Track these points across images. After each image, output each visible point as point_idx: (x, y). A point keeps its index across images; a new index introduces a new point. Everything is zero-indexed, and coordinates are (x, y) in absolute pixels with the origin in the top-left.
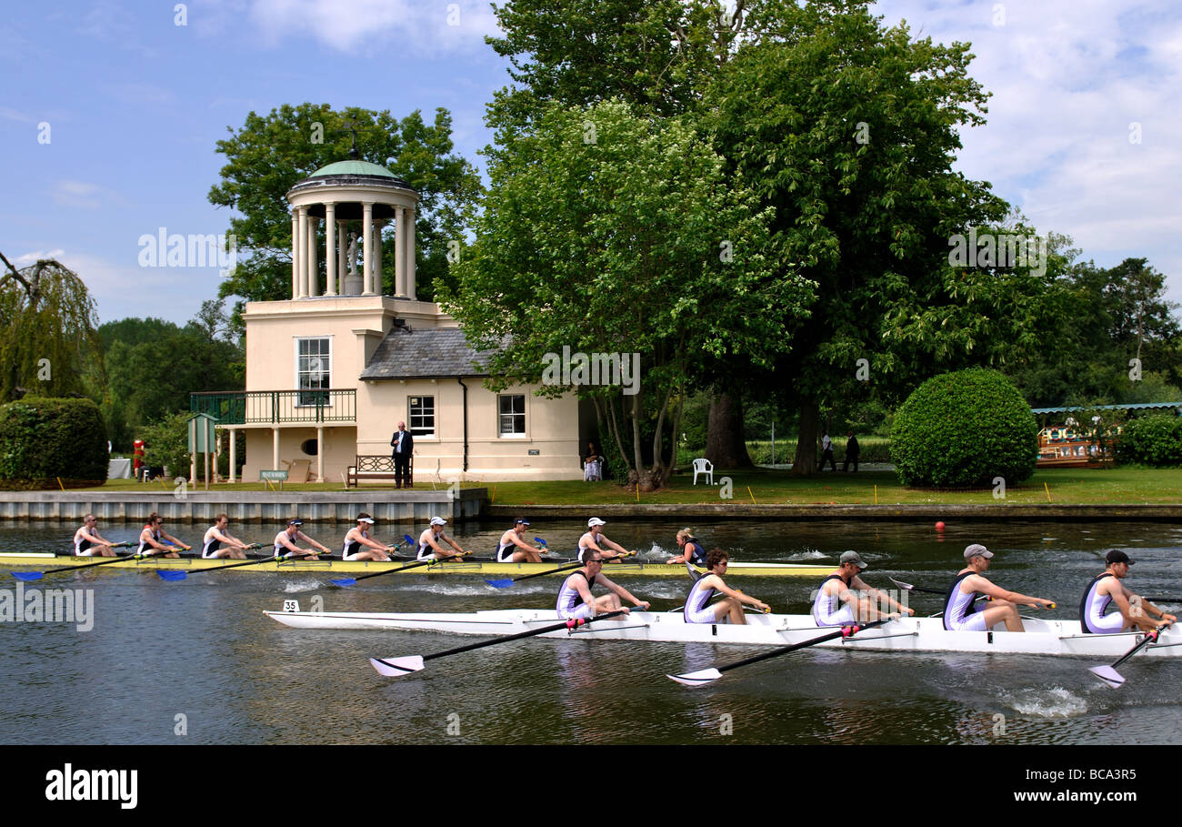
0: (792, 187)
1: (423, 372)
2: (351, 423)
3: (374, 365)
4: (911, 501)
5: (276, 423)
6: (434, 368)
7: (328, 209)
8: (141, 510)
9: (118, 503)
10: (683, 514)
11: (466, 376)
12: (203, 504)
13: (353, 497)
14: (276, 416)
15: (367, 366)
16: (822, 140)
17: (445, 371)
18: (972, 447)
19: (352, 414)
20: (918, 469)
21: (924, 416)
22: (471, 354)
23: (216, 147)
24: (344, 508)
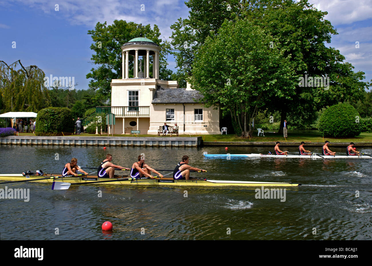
0: (294, 49)
1: (171, 101)
2: (148, 116)
3: (155, 99)
4: (334, 141)
5: (124, 116)
6: (174, 100)
7: (136, 52)
8: (92, 142)
9: (84, 140)
10: (265, 145)
11: (185, 103)
12: (113, 141)
13: (164, 139)
14: (124, 114)
15: (153, 99)
16: (300, 35)
17: (178, 101)
18: (347, 126)
19: (148, 114)
20: (330, 132)
21: (332, 117)
22: (185, 96)
23: (88, 32)
24: (161, 142)
